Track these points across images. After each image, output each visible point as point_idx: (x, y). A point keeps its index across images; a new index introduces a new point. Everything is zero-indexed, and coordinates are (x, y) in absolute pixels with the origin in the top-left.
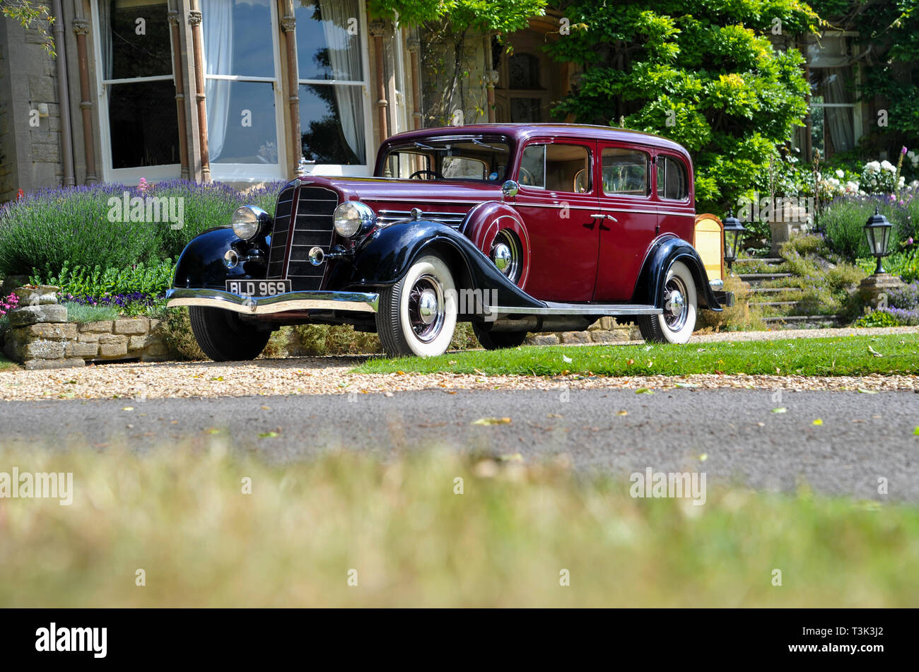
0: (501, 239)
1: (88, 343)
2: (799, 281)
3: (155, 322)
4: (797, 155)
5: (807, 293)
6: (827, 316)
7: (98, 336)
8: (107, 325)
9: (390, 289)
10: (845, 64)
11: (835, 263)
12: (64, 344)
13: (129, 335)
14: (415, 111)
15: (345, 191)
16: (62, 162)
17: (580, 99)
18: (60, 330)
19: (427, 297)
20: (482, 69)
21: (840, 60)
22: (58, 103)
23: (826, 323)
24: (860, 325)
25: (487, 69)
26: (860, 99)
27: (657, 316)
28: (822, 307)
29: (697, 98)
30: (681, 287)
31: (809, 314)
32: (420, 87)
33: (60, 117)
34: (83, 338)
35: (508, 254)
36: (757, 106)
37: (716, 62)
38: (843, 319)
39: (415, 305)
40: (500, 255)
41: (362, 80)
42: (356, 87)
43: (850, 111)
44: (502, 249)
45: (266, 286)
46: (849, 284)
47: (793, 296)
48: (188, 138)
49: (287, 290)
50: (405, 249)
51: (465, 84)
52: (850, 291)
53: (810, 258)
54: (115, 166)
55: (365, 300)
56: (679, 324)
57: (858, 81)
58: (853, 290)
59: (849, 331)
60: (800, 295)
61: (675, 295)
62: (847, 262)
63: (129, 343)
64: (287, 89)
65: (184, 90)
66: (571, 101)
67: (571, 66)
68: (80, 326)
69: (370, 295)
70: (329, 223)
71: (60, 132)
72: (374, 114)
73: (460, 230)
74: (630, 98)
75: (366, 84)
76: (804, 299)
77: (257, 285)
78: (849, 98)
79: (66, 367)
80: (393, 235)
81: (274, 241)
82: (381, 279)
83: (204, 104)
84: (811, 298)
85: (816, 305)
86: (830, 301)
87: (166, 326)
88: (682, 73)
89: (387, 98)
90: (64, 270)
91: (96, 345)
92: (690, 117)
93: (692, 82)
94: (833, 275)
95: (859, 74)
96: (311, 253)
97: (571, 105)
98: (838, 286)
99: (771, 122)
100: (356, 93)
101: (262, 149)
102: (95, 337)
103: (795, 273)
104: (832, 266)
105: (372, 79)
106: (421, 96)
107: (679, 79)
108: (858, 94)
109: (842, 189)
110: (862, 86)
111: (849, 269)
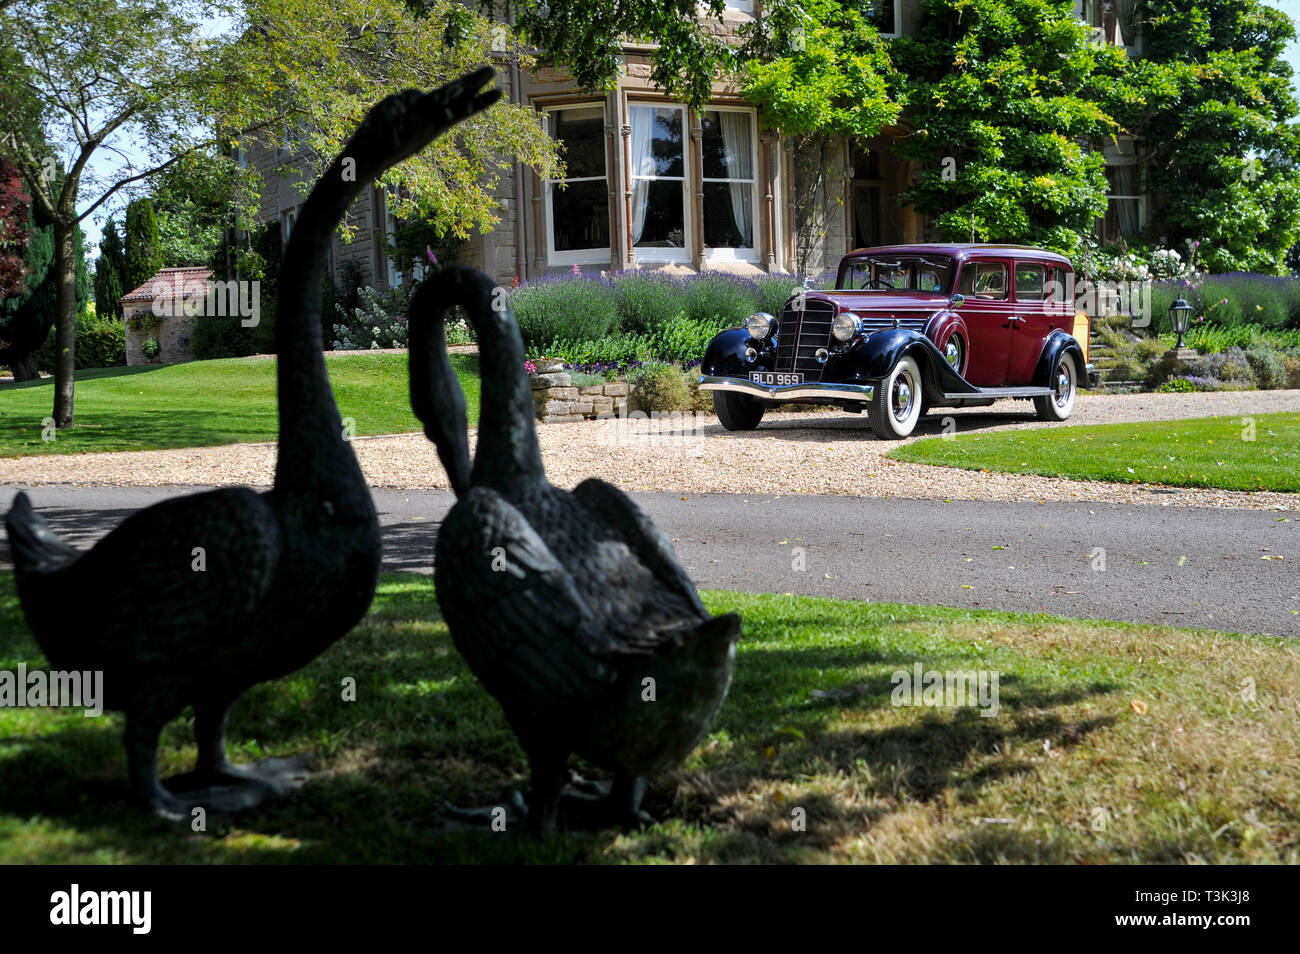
0: (951, 341)
1: (585, 403)
2: (1113, 352)
3: (633, 387)
4: (1096, 241)
5: (1119, 362)
6: (1137, 381)
7: (592, 398)
8: (599, 389)
9: (880, 383)
10: (1134, 162)
11: (1141, 337)
12: (570, 404)
13: (614, 397)
14: (789, 202)
15: (837, 303)
16: (517, 246)
17: (922, 192)
18: (567, 392)
19: (903, 387)
20: (842, 165)
21: (1128, 160)
22: (515, 199)
23: (1136, 388)
24: (1166, 391)
25: (846, 166)
26: (1145, 193)
27: (1050, 396)
28: (1133, 375)
29: (1019, 193)
30: (1066, 372)
31: (1123, 380)
32: (792, 181)
33: (516, 209)
34: (582, 398)
35: (955, 353)
36: (1066, 203)
37: (1033, 164)
38: (1151, 383)
39: (896, 394)
40: (949, 353)
41: (751, 178)
42: (746, 184)
43: (1136, 203)
44: (951, 347)
45: (783, 378)
46: (1153, 355)
47: (1108, 364)
48: (617, 227)
49: (800, 382)
50: (891, 352)
51: (828, 178)
52: (1154, 361)
53: (1121, 332)
54: (556, 249)
55: (861, 391)
56: (1064, 400)
57: (1143, 177)
58: (1157, 360)
59: (1156, 397)
60: (1115, 363)
61: (1062, 378)
62: (1151, 337)
63: (614, 403)
64: (694, 187)
65: (616, 188)
66: (913, 192)
67: (912, 163)
68: (580, 389)
69: (865, 387)
70: (828, 328)
71: (516, 222)
72: (761, 207)
73: (923, 332)
74: (963, 192)
75: (755, 182)
76: (1118, 367)
77: (775, 376)
78: (1135, 192)
79: (571, 421)
80: (881, 340)
81: (781, 340)
82: (874, 375)
83: (630, 200)
84: (1122, 367)
85: (1127, 372)
86: (1138, 369)
87: (642, 390)
88: (1005, 173)
89: (773, 194)
90: (556, 342)
91: (592, 404)
92: (1013, 211)
93: (1016, 181)
94: (1141, 347)
95: (1144, 171)
96: (818, 353)
97: (913, 196)
98: (1145, 356)
99: (1076, 216)
100: (746, 189)
101: (671, 235)
102: (590, 398)
103: (1109, 344)
104: (1138, 339)
105: (760, 177)
106: (793, 188)
107: (1003, 178)
108: (1143, 188)
109: (1134, 270)
110: (1147, 181)
111: (1153, 342)
